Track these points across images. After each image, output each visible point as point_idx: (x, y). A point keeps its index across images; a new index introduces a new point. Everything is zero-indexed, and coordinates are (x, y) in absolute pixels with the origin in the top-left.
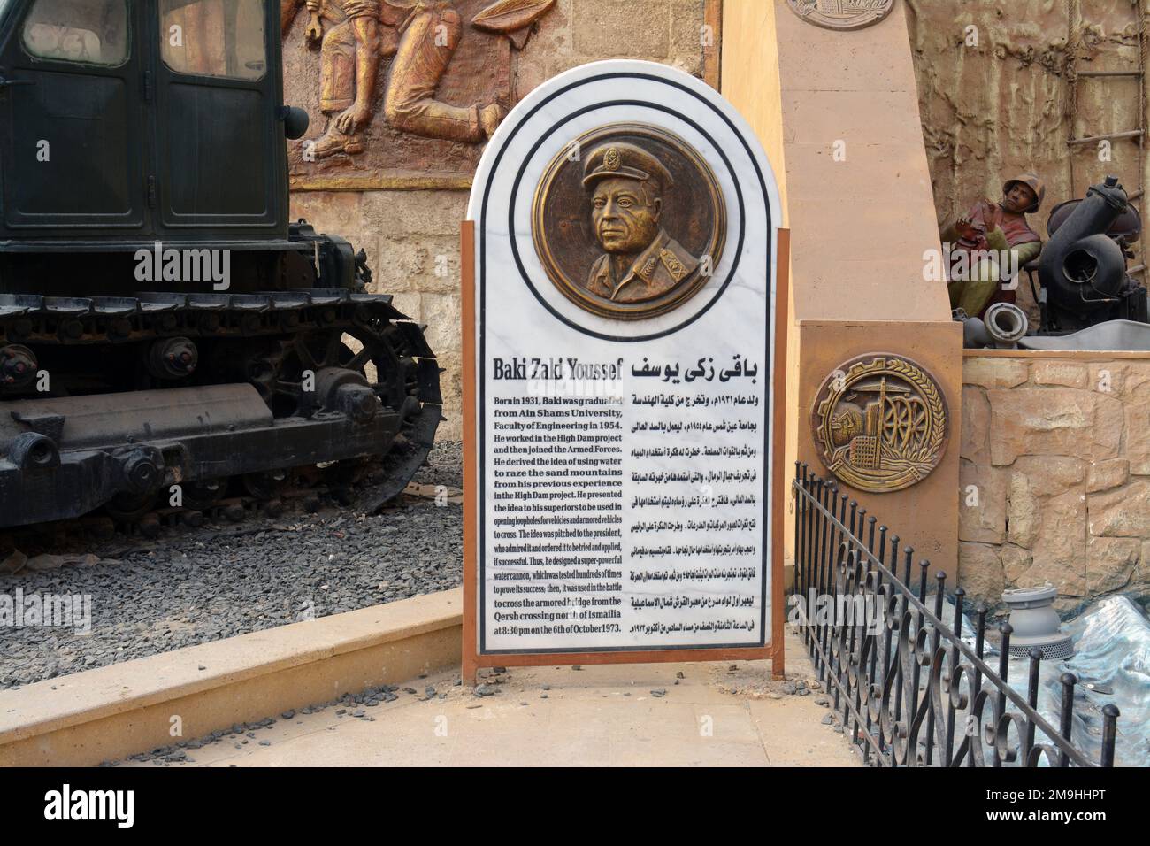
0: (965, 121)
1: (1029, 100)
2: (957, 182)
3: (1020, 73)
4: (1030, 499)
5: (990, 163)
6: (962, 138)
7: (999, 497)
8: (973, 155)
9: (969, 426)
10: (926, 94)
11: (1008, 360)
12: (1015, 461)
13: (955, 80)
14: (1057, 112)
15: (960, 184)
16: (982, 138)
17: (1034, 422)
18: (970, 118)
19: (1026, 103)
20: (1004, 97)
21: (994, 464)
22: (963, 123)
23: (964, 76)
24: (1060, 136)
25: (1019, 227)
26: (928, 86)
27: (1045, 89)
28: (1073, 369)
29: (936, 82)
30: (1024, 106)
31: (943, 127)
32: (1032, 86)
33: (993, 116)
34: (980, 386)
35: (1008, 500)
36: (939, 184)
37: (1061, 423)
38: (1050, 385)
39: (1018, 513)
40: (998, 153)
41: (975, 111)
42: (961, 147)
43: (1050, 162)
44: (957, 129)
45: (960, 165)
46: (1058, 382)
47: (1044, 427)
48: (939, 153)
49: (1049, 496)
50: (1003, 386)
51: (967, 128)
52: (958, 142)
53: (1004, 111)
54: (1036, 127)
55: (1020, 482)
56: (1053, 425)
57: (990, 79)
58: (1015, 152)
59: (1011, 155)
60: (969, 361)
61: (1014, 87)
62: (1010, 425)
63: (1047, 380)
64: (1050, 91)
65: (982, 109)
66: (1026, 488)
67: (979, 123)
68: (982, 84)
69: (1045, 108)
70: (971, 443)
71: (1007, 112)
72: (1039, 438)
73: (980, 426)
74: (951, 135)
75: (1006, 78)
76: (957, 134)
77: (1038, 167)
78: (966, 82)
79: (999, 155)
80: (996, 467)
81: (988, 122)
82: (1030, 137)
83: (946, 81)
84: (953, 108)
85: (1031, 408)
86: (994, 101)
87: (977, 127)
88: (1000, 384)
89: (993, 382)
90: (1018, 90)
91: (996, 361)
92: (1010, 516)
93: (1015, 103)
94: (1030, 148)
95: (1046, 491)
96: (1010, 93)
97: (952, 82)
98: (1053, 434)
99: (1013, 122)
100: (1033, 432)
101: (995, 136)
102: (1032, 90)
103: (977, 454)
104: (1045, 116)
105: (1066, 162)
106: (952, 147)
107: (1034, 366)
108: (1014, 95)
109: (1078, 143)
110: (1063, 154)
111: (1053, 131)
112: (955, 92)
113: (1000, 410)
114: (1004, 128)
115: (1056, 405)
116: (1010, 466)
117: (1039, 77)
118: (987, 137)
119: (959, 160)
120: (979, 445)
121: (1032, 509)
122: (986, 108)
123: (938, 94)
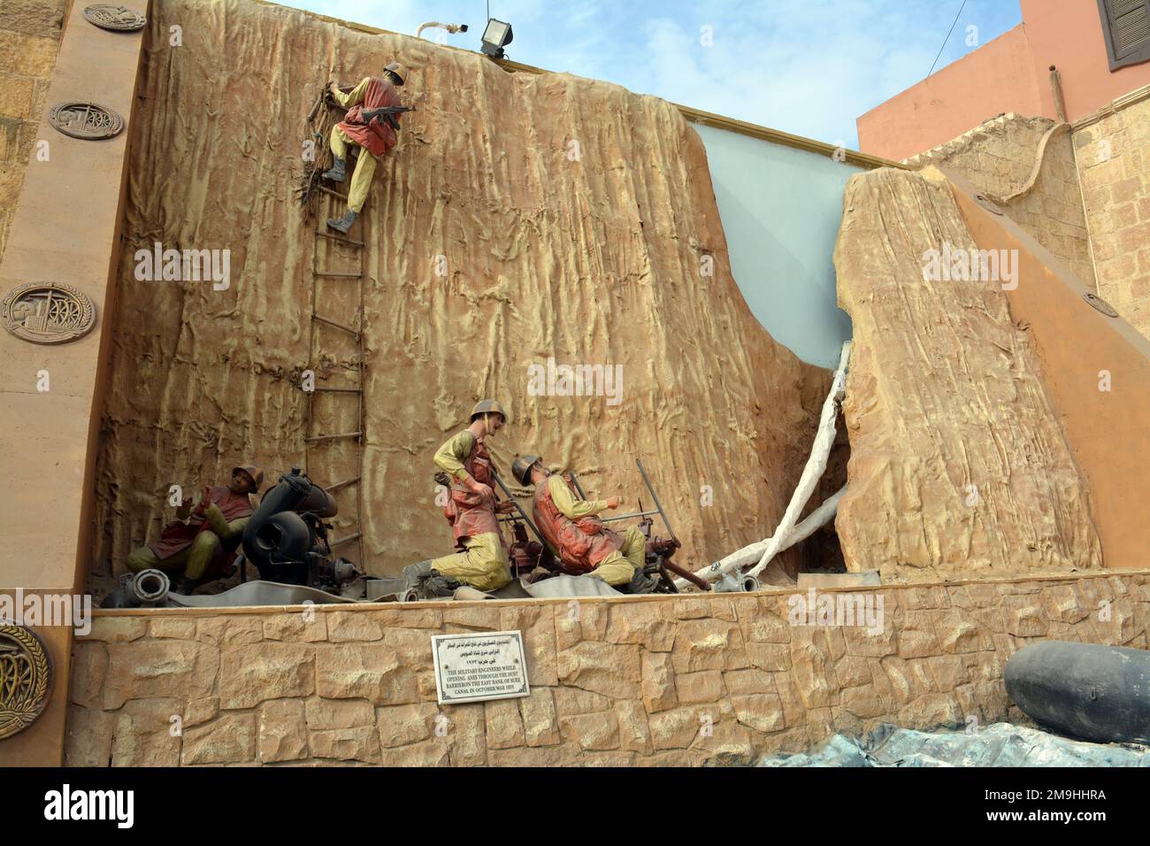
0: (228, 420)
1: (278, 407)
2: (219, 467)
3: (273, 386)
4: (133, 737)
5: (245, 453)
6: (225, 433)
7: (106, 738)
8: (232, 447)
9: (88, 676)
10: (198, 398)
11: (129, 618)
12: (124, 705)
13: (221, 388)
14: (299, 416)
15: (222, 469)
16: (240, 434)
17: (142, 670)
18: (232, 418)
19: (276, 408)
20: (259, 403)
21: (106, 708)
22: (226, 422)
23: (229, 385)
24: (300, 434)
25: (242, 505)
26: (200, 391)
27: (291, 399)
28: (184, 624)
29: (206, 389)
30: (274, 411)
31: (210, 424)
32: (281, 396)
33: (250, 417)
34: (103, 641)
35: (113, 738)
36: (204, 468)
37: (166, 670)
38: (163, 638)
39: (121, 750)
40: (251, 446)
41: (236, 413)
42: (224, 439)
43: (292, 454)
44: (221, 426)
45: (222, 454)
46: (169, 635)
47: (151, 673)
48: (205, 444)
49: (150, 733)
50: (123, 640)
51: (229, 425)
52: (222, 436)
53: (258, 413)
54: (283, 427)
55: (125, 723)
56: (160, 672)
57: (248, 388)
58: (266, 445)
59: (262, 448)
60: (97, 620)
61: (267, 395)
62: (123, 673)
63: (161, 634)
64: (294, 401)
65: (241, 411)
66: (130, 728)
67: (238, 422)
68: (243, 392)
69: (290, 413)
70: (87, 691)
71: (261, 414)
72: (147, 683)
73: (97, 676)
74: (216, 430)
75: (261, 388)
76: (221, 429)
77: (283, 457)
78: (230, 390)
79: (253, 448)
80: (107, 711)
81: (245, 422)
82: (278, 434)
83: (215, 389)
84: (219, 409)
85: (143, 659)
86: (251, 405)
87: (237, 425)
88: (120, 639)
89: (115, 638)
90: (271, 398)
91: (118, 620)
92: (114, 753)
93: (267, 408)
94: (277, 443)
95: (147, 729)
96: (264, 400)
97: (220, 389)
98: (159, 680)
99: (265, 423)
100: (141, 678)
101: (250, 432)
102: (281, 399)
103: (91, 700)
104: (290, 419)
105: (304, 454)
106: (217, 440)
107: (152, 623)
108: (266, 402)
109: (314, 440)
110: (302, 448)
111: (296, 431)
112: (221, 397)
113: (116, 662)
114: (258, 427)
115: (165, 655)
116: (119, 709)
117: (287, 389)
118: (243, 432)
119: (221, 450)
120: (94, 692)
121: (134, 745)
122: (244, 411)
123: (207, 398)
